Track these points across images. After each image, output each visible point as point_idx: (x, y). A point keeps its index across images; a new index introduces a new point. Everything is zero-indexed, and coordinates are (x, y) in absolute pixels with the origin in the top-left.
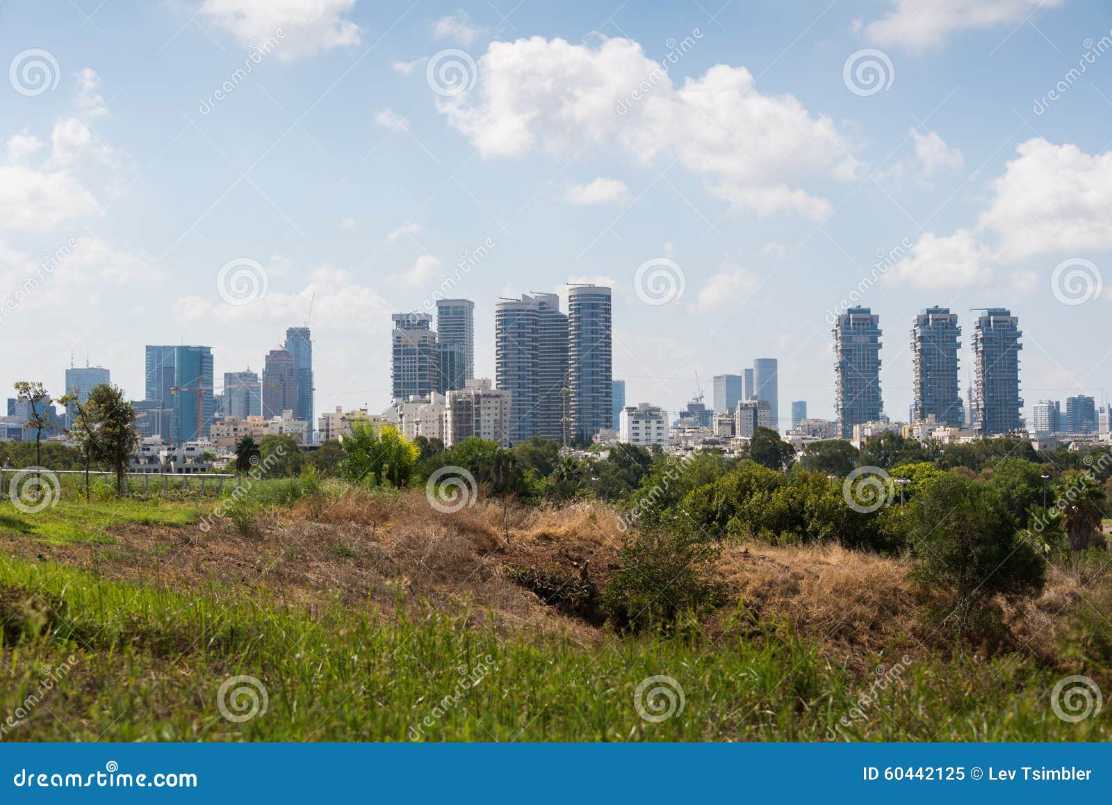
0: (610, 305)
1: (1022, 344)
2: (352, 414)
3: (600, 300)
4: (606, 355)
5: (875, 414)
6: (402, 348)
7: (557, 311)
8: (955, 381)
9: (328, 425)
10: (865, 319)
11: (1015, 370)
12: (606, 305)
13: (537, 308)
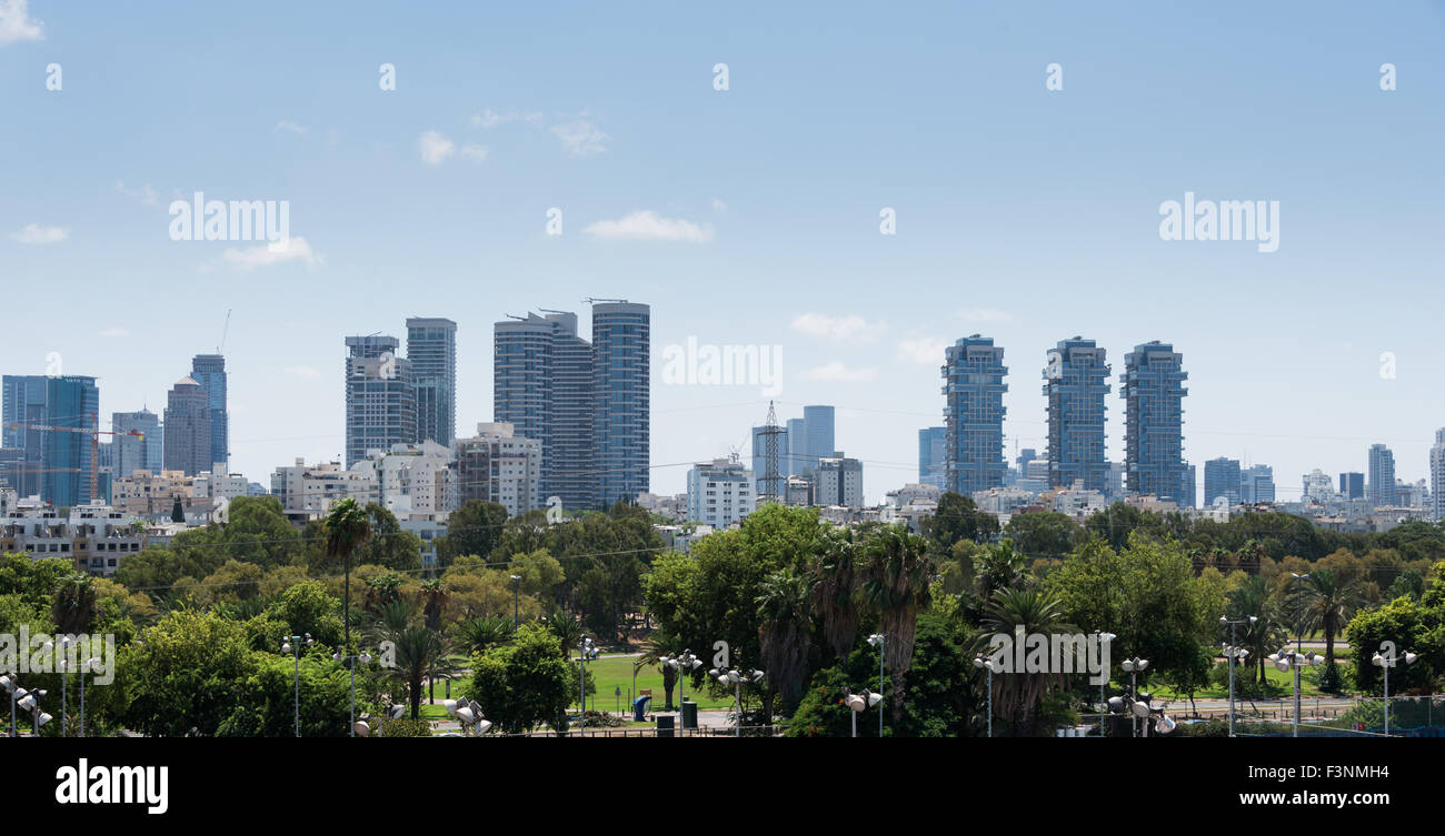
0: (648, 328)
1: (1187, 389)
2: (320, 469)
3: (634, 321)
4: (642, 395)
5: (997, 478)
6: (365, 382)
7: (574, 336)
8: (1102, 437)
9: (284, 483)
10: (986, 353)
11: (1178, 423)
12: (642, 328)
13: (550, 330)
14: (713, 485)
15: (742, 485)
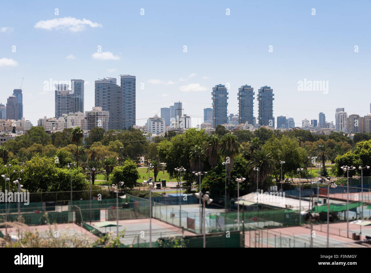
0: (135, 82)
1: (274, 98)
2: (51, 119)
3: (132, 80)
4: (134, 100)
5: (226, 121)
6: (61, 96)
7: (115, 84)
8: (252, 110)
9: (41, 123)
10: (223, 89)
11: (272, 107)
12: (134, 82)
13: (110, 83)
14: (154, 123)
15: (162, 123)
